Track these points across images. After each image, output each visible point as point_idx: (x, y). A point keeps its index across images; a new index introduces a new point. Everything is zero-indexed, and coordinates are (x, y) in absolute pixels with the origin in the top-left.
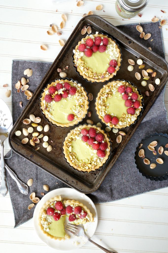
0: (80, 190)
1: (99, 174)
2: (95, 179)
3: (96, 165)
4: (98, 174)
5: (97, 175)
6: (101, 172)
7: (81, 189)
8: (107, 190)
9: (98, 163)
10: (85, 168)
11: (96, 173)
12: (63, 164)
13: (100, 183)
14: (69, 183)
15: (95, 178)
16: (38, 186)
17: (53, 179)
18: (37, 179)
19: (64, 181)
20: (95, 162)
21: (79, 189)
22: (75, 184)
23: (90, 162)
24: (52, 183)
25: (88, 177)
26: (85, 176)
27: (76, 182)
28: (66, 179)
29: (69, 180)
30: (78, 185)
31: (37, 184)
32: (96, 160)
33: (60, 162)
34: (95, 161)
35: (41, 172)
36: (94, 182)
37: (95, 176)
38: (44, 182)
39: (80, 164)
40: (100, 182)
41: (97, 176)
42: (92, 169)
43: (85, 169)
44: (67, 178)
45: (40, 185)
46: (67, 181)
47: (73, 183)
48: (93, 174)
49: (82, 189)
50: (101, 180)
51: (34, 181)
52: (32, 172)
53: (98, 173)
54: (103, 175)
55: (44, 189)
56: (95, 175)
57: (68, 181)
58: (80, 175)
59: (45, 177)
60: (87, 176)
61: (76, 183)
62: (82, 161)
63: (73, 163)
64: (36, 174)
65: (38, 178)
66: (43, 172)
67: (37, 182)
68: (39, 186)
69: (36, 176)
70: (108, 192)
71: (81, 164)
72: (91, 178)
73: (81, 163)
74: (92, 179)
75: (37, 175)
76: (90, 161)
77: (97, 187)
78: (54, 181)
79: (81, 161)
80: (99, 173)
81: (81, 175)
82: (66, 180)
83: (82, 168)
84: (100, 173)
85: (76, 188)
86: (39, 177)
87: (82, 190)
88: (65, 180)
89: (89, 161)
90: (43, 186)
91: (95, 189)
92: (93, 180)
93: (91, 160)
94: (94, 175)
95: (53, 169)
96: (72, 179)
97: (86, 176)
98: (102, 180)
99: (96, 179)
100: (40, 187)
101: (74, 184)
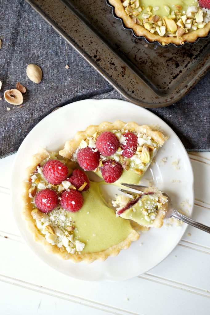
0: (129, 93)
1: (188, 67)
2: (174, 78)
3: (189, 30)
4: (186, 66)
5: (182, 69)
6: (194, 61)
7: (130, 90)
8: (200, 117)
9: (196, 24)
10: (158, 29)
11: (179, 63)
12: (95, 17)
13: (190, 84)
14: (102, 66)
15: (174, 75)
16: (12, 64)
17: (57, 53)
18: (13, 44)
19: (89, 57)
20: (188, 18)
21: (126, 90)
22: (117, 73)
23: (174, 17)
24: (53, 63)
25: (155, 68)
26: (149, 64)
27: (122, 67)
28: (97, 51)
29: (103, 57)
30: (126, 76)
31: (11, 58)
32: (193, 14)
33: (87, 8)
34: (190, 15)
35: (28, 26)
36: (170, 85)
37: (177, 71)
38: (31, 55)
39: (144, 17)
40: (188, 82)
41: (181, 72)
42: (175, 37)
43: (156, 33)
44: (99, 50)
45: (18, 61)
46: (98, 57)
47: (113, 67)
48: (170, 63)
49: (133, 92)
50: (193, 78)
51: (5, 47)
52: (3, 22)
53: (186, 63)
54: (203, 65)
55: (27, 74)
56: (177, 65)
57: (99, 60)
58: (135, 58)
59: (37, 43)
60: (155, 63)
61: (120, 70)
62: (151, 11)
63: (124, 8)
64: (15, 30)
65: (18, 42)
66: (34, 27)
67: (13, 53)
68: (15, 64)
69: (13, 34)
70: (201, 121)
71: (146, 17)
72: (162, 73)
73: (147, 13)
74: (164, 76)
75: (16, 33)
76: (176, 14)
77: (179, 94)
78: (60, 60)
79: (148, 10)
80: (189, 63)
81: (138, 59)
82: (95, 57)
83: (147, 26)
84: (191, 63)
85: (120, 83)
86: (21, 40)
87: (133, 95)
88: (92, 55)
89: (173, 13)
90: (26, 67)
91: (171, 98)
92: (167, 80)
93: (177, 11)
94: (174, 67)
95: (65, 16)
96: (111, 55)
97: (153, 63)
98: (197, 77)
99: (179, 77)
100: (18, 68)
101: (114, 72)
